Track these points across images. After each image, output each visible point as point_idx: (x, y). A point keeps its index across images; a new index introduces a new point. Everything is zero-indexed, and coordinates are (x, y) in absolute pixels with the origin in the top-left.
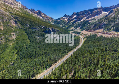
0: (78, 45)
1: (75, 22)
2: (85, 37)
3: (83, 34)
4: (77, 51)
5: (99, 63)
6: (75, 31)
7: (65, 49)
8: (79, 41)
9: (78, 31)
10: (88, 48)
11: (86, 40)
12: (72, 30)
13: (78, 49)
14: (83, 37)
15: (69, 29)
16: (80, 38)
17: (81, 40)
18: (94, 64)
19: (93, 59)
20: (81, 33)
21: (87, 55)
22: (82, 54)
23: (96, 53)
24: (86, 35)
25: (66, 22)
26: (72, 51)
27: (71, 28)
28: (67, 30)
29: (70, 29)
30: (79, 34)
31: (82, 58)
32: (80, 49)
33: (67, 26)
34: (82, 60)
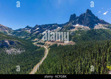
0: (43, 56)
1: (38, 33)
2: (49, 47)
3: (46, 44)
4: (43, 63)
5: (63, 69)
6: (39, 42)
7: (29, 65)
8: (44, 52)
9: (42, 42)
10: (53, 57)
11: (50, 50)
12: (36, 41)
13: (44, 61)
14: (47, 47)
15: (32, 40)
16: (44, 48)
17: (45, 50)
18: (59, 71)
19: (58, 67)
20: (45, 44)
21: (53, 64)
22: (48, 65)
23: (59, 60)
24: (49, 45)
25: (29, 33)
26: (38, 64)
27: (34, 39)
28: (31, 41)
29: (34, 41)
30: (43, 45)
31: (49, 69)
32: (46, 60)
33: (30, 38)
34: (49, 72)
